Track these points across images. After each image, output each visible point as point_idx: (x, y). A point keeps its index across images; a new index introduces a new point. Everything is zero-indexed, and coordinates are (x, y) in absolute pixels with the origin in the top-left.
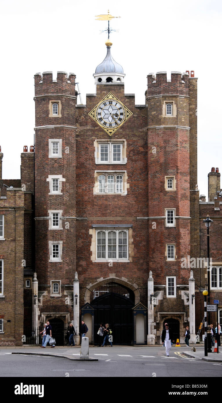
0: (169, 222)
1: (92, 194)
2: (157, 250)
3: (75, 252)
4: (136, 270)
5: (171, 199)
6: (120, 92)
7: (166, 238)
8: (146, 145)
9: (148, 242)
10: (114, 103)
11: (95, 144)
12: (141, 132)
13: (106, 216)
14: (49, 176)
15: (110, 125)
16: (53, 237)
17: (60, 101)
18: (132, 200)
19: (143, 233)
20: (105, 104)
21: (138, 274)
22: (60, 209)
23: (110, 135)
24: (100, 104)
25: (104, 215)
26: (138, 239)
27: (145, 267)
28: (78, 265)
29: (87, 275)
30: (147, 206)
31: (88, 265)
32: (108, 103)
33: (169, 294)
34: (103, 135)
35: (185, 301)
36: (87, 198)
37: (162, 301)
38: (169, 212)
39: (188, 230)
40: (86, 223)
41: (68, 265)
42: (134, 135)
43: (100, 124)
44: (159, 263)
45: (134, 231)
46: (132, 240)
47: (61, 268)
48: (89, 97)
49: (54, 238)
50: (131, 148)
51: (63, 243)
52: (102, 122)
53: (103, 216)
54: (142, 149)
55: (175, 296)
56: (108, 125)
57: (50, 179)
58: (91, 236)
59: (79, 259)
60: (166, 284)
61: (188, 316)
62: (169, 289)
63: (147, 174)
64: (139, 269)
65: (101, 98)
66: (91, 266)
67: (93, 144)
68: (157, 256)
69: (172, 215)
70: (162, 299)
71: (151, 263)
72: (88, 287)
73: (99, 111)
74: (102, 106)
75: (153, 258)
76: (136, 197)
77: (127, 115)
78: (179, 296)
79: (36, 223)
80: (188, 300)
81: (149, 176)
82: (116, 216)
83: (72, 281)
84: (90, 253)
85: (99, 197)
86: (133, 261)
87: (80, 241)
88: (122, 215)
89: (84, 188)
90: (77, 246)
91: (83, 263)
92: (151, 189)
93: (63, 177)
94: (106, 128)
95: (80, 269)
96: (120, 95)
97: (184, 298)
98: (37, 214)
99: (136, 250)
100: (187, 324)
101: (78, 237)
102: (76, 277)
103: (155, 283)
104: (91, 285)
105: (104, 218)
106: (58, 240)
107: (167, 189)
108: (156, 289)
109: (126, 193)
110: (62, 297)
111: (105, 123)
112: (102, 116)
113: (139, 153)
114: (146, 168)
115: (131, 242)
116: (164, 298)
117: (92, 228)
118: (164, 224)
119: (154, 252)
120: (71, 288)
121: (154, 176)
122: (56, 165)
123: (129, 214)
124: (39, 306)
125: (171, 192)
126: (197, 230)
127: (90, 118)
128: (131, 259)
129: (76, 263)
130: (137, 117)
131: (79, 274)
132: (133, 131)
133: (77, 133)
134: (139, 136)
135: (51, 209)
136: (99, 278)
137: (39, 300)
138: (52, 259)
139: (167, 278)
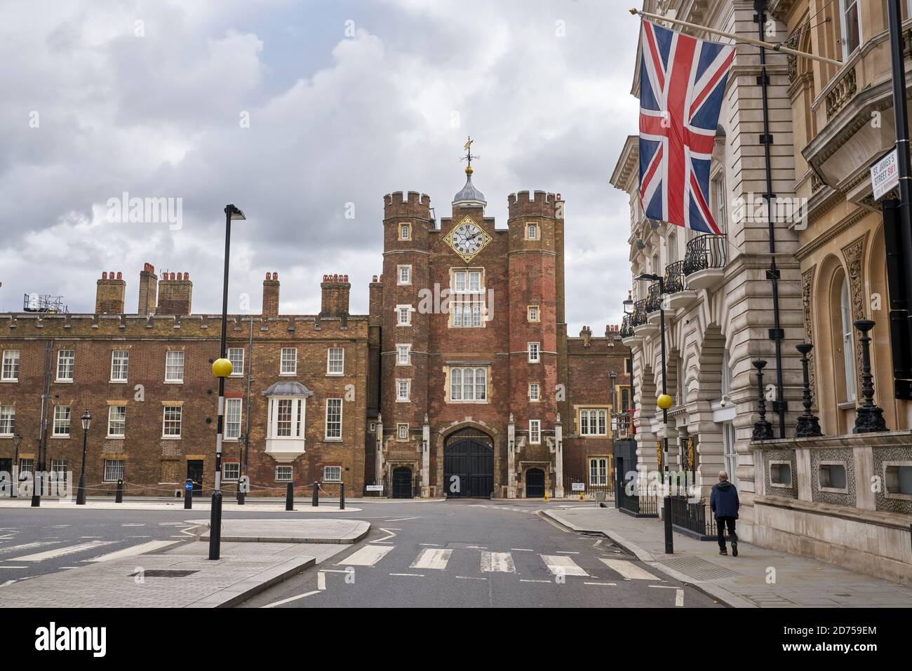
0: (532, 358)
1: (447, 328)
2: (519, 390)
3: (426, 392)
4: (495, 413)
5: (535, 332)
6: (479, 216)
7: (529, 376)
8: (506, 273)
9: (509, 380)
10: (471, 228)
11: (450, 271)
12: (502, 259)
13: (462, 352)
14: (397, 305)
15: (468, 251)
16: (401, 373)
17: (410, 223)
18: (491, 335)
19: (504, 370)
20: (462, 229)
21: (498, 417)
22: (409, 343)
23: (467, 262)
24: (457, 228)
25: (459, 350)
26: (498, 377)
27: (505, 409)
28: (429, 407)
29: (438, 419)
30: (508, 341)
31: (441, 407)
32: (465, 228)
33: (533, 440)
34: (459, 262)
35: (551, 448)
36: (441, 331)
37: (524, 447)
38: (532, 346)
39: (554, 367)
40: (439, 360)
41: (417, 405)
42: (494, 263)
43: (457, 250)
44: (520, 405)
45: (492, 369)
46: (491, 379)
47: (409, 409)
48: (444, 221)
49: (402, 375)
50: (491, 276)
51: (412, 381)
52: (458, 248)
53: (459, 352)
54: (502, 278)
55: (539, 442)
56: (464, 252)
57: (398, 308)
58: (445, 374)
59: (430, 400)
60: (528, 429)
61: (554, 465)
62: (533, 434)
63: (508, 305)
64: (498, 412)
65: (457, 222)
66: (444, 408)
67: (448, 272)
68: (519, 397)
69: (536, 350)
70: (524, 446)
71: (512, 405)
72: (441, 432)
73: (455, 236)
74: (459, 231)
75: (514, 399)
76: (496, 331)
77: (486, 240)
78: (544, 443)
79: (383, 359)
80: (554, 446)
81: (511, 306)
82: (474, 352)
83: (422, 424)
84: (444, 394)
85: (455, 330)
86: (492, 402)
87: (432, 380)
88: (480, 351)
89: (438, 320)
90: (428, 386)
91: (435, 404)
92: (513, 321)
93: (413, 307)
94: (462, 255)
95: (432, 411)
96: (480, 219)
97: (550, 445)
98: (383, 349)
99: (495, 390)
100: (553, 476)
101: (430, 376)
102: (426, 420)
103: (516, 428)
104: (444, 429)
105: (460, 355)
106: (407, 378)
107: (530, 320)
108: (517, 434)
109: (485, 327)
110: (409, 442)
111: (461, 249)
112: (458, 242)
113: (499, 282)
114: (507, 297)
115: (489, 382)
116: (527, 445)
117: (446, 365)
118: (526, 359)
119: (515, 392)
120: (421, 432)
121: (516, 306)
122: (405, 293)
123: (487, 349)
124: (383, 453)
125: (534, 323)
126: (564, 368)
127: (445, 243)
128: (490, 401)
129: (428, 404)
130: (497, 242)
131: (430, 416)
132: (492, 258)
133: (431, 261)
134: (499, 263)
135: (398, 342)
136: (454, 421)
137: (383, 445)
138: (400, 399)
139: (530, 421)
